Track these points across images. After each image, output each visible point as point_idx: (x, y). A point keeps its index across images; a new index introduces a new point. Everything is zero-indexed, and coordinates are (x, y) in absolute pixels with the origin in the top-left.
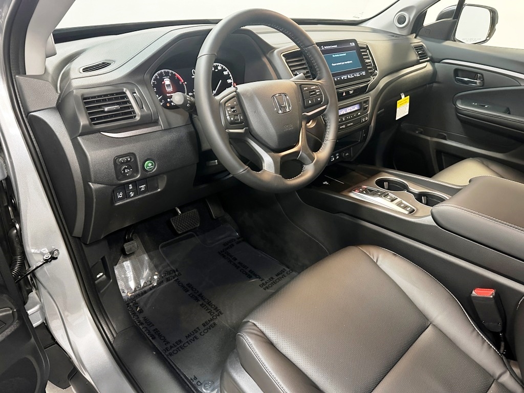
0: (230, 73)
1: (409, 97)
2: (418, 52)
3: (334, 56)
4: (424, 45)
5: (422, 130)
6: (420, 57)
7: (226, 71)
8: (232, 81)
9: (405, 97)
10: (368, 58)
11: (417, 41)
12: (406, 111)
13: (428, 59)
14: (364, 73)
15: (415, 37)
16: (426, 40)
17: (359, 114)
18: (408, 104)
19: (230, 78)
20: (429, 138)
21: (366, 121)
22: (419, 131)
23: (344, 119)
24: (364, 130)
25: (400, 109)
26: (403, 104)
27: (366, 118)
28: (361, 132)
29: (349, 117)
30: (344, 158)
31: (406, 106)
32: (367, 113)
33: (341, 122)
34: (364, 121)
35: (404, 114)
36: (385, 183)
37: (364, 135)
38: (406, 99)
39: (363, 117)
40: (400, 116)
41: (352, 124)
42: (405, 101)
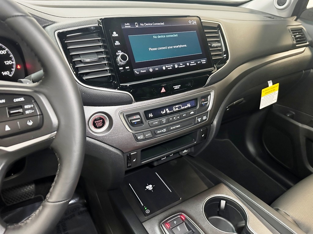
0: (10, 52)
1: (278, 84)
2: (295, 36)
3: (155, 37)
4: (304, 28)
5: (294, 113)
6: (297, 41)
7: (4, 49)
8: (14, 63)
9: (273, 84)
10: (219, 41)
11: (295, 24)
12: (274, 99)
13: (308, 43)
14: (204, 61)
15: (296, 20)
16: (307, 23)
17: (193, 113)
18: (277, 92)
19: (10, 59)
21: (202, 121)
22: (290, 115)
23: (164, 120)
24: (202, 130)
25: (265, 98)
26: (271, 92)
27: (204, 117)
28: (198, 132)
29: (174, 118)
30: (182, 155)
31: (274, 94)
32: (205, 111)
33: (161, 125)
34: (199, 121)
35: (271, 102)
36: (222, 201)
37: (203, 136)
38: (275, 87)
39: (199, 117)
40: (265, 105)
41: (180, 126)
42: (272, 89)
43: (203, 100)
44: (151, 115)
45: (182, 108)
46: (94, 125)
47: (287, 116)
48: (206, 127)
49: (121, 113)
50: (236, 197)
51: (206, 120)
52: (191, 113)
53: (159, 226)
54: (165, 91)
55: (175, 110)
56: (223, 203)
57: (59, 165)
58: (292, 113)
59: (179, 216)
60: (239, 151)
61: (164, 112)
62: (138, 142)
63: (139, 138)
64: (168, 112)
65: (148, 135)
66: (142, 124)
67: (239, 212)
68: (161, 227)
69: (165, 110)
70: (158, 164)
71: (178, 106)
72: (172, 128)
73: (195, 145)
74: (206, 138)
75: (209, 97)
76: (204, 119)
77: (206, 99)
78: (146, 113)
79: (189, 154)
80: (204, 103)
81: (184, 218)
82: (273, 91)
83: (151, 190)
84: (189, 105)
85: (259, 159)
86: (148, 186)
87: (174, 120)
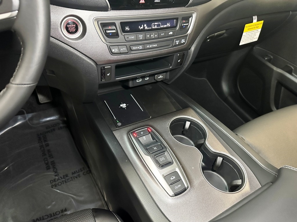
1: (263, 21)
5: (272, 57)
9: (258, 21)
12: (255, 37)
18: (260, 30)
20: (275, 68)
22: (268, 58)
23: (141, 36)
24: (178, 55)
25: (246, 34)
26: (254, 29)
27: (182, 40)
28: (175, 56)
29: (152, 36)
30: (157, 80)
31: (256, 32)
32: (185, 34)
33: (137, 41)
34: (177, 44)
35: (252, 40)
36: (187, 122)
37: (179, 61)
38: (259, 24)
39: (177, 39)
40: (246, 42)
41: (156, 45)
42: (256, 26)
43: (184, 21)
44: (128, 28)
45: (162, 26)
46: (67, 28)
47: (265, 59)
48: (183, 52)
49: (96, 20)
50: (200, 120)
51: (184, 43)
52: (170, 34)
53: (127, 135)
54: (144, 2)
55: (154, 27)
56: (188, 124)
57: (23, 49)
58: (270, 57)
59: (146, 129)
60: (214, 91)
61: (142, 28)
62: (112, 56)
63: (113, 50)
64: (146, 28)
65: (124, 49)
66: (118, 37)
67: (201, 132)
68: (129, 135)
69: (142, 25)
70: (133, 86)
71: (157, 23)
72: (148, 46)
73: (171, 70)
74: (182, 64)
75: (190, 19)
76: (182, 42)
77: (187, 21)
78: (123, 25)
79: (164, 81)
80: (184, 25)
81: (150, 131)
82: (257, 28)
83: (125, 108)
84: (169, 25)
85: (230, 99)
86: (122, 105)
87: (152, 38)
